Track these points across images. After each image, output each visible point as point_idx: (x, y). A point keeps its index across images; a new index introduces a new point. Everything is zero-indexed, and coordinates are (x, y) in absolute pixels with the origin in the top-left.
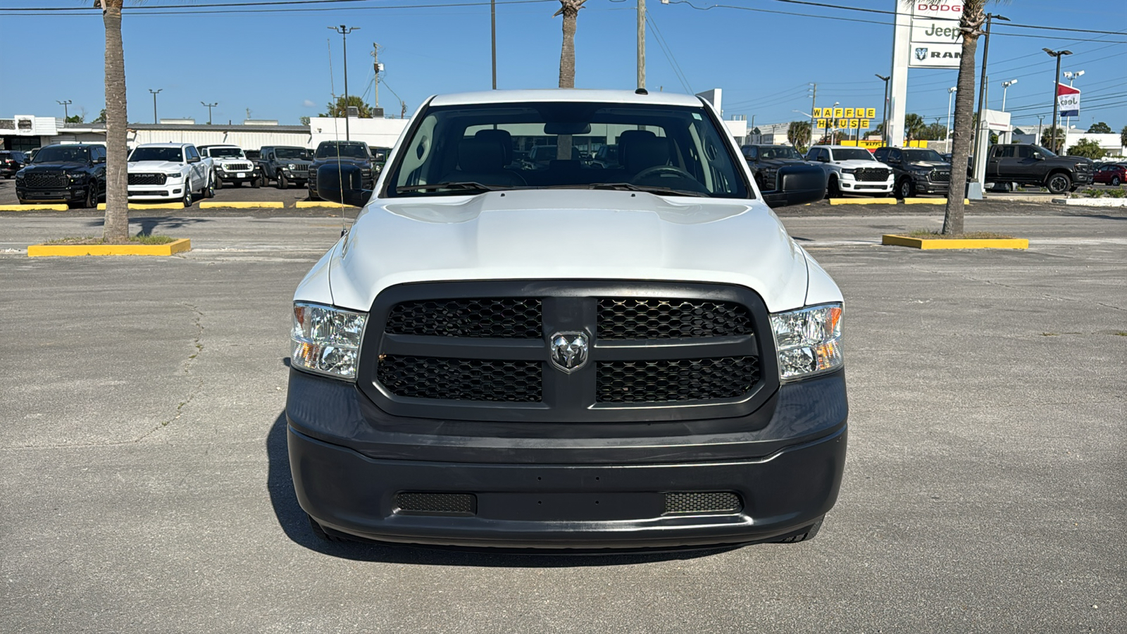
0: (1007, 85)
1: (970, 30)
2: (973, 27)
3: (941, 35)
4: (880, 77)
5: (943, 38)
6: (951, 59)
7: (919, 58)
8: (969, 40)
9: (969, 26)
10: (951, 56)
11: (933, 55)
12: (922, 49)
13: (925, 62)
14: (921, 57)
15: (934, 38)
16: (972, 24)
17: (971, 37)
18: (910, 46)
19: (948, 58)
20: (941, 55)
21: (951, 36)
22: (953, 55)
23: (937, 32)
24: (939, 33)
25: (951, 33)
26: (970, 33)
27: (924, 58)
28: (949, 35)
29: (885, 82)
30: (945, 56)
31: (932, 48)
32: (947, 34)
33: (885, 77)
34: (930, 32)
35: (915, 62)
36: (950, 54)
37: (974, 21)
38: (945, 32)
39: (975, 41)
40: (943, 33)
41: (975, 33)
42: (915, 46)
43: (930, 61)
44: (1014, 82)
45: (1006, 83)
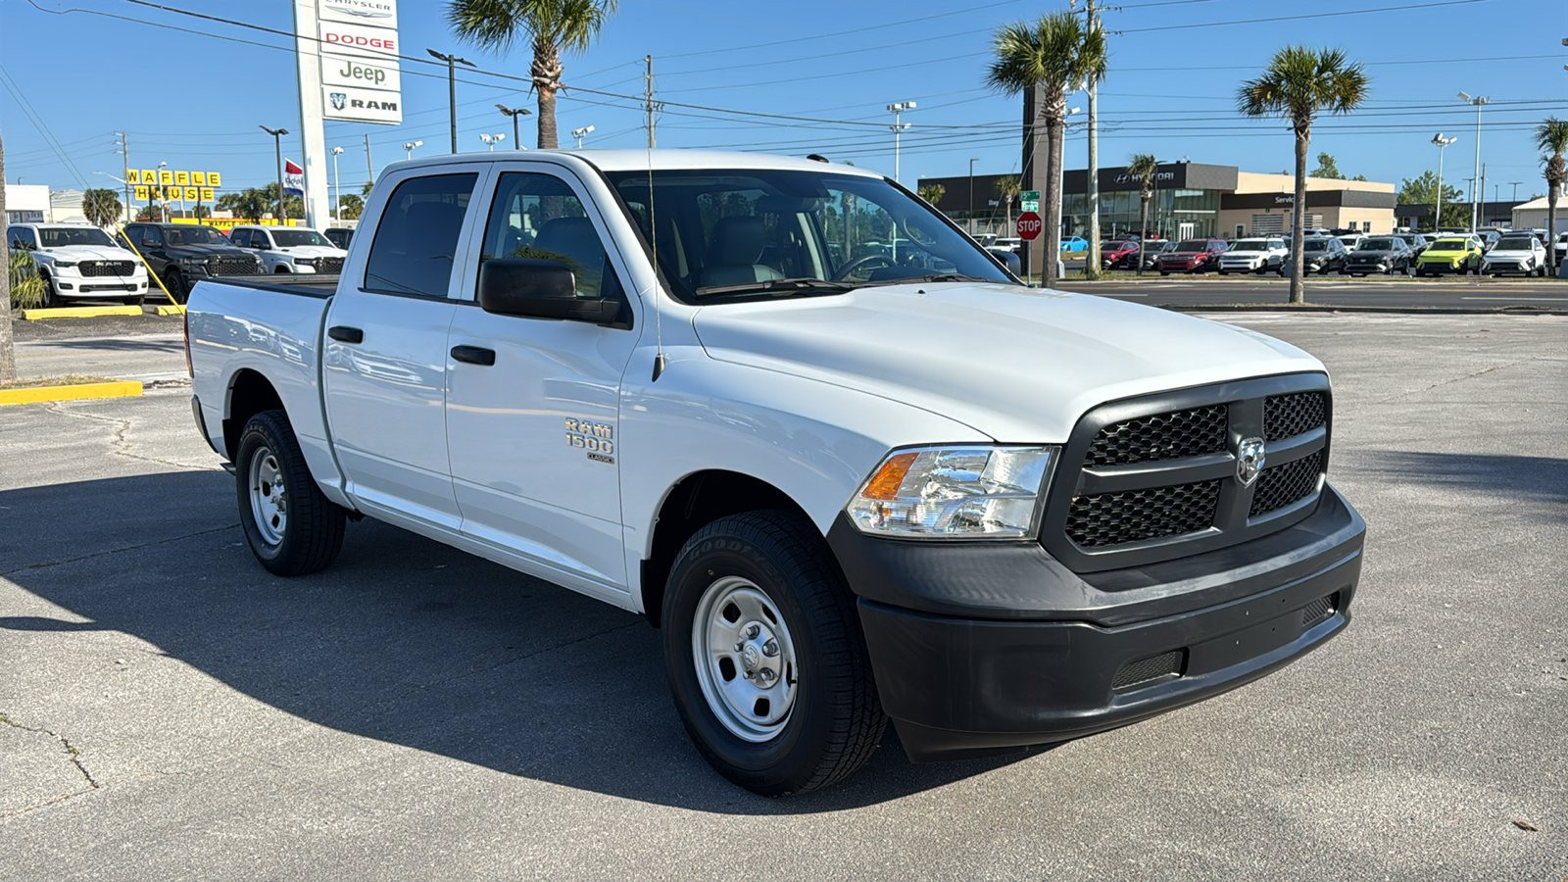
0: (410, 148)
1: (547, 81)
2: (550, 78)
3: (360, 77)
4: (268, 131)
5: (363, 82)
6: (378, 110)
7: (336, 107)
8: (547, 94)
9: (546, 76)
10: (377, 107)
11: (354, 103)
12: (338, 95)
13: (344, 113)
14: (339, 106)
15: (352, 81)
16: (550, 74)
17: (549, 90)
18: (322, 89)
19: (373, 108)
20: (365, 104)
21: (374, 80)
22: (380, 106)
23: (355, 73)
24: (358, 75)
25: (374, 76)
26: (548, 85)
27: (342, 107)
28: (371, 78)
29: (275, 137)
30: (369, 106)
31: (352, 94)
32: (369, 76)
33: (273, 130)
34: (346, 72)
35: (331, 112)
36: (375, 103)
37: (550, 70)
38: (366, 74)
39: (553, 95)
40: (363, 75)
41: (553, 85)
42: (328, 90)
43: (350, 112)
44: (419, 143)
45: (409, 145)
